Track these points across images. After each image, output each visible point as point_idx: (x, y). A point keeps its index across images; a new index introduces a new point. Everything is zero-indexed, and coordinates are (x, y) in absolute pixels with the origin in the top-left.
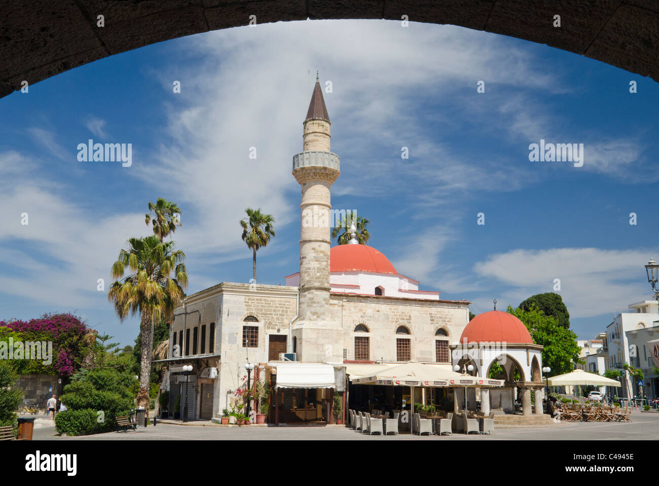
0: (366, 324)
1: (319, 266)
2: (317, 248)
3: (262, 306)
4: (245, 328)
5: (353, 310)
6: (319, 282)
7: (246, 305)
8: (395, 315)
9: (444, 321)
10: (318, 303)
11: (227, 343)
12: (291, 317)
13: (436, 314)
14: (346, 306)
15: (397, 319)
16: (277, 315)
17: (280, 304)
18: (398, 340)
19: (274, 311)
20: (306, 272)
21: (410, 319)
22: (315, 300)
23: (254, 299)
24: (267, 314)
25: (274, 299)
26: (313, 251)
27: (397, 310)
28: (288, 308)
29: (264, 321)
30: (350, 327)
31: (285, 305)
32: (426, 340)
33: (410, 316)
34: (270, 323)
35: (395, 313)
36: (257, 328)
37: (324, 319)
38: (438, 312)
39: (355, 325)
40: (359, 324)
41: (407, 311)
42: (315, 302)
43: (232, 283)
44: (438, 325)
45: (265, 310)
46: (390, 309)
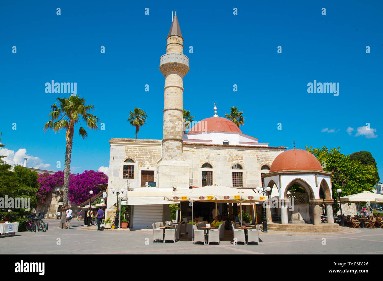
0: (210, 163)
1: (172, 125)
2: (172, 114)
3: (137, 152)
4: (125, 166)
5: (200, 154)
6: (173, 135)
7: (126, 152)
8: (231, 157)
9: (267, 160)
10: (172, 149)
11: (112, 176)
12: (157, 159)
13: (261, 156)
14: (196, 152)
15: (233, 159)
16: (147, 158)
17: (149, 151)
18: (233, 173)
19: (145, 155)
20: (165, 130)
21: (242, 160)
22: (170, 147)
23: (131, 148)
24: (140, 157)
25: (145, 148)
26: (169, 116)
27: (233, 153)
28: (155, 153)
29: (138, 162)
30: (198, 165)
31: (153, 151)
32: (254, 173)
33: (242, 157)
34: (142, 163)
35: (231, 156)
36: (133, 166)
37: (176, 160)
38: (262, 154)
39: (202, 164)
40: (205, 163)
41: (240, 154)
42: (170, 149)
43: (117, 138)
44: (262, 163)
45: (139, 155)
46: (228, 153)
